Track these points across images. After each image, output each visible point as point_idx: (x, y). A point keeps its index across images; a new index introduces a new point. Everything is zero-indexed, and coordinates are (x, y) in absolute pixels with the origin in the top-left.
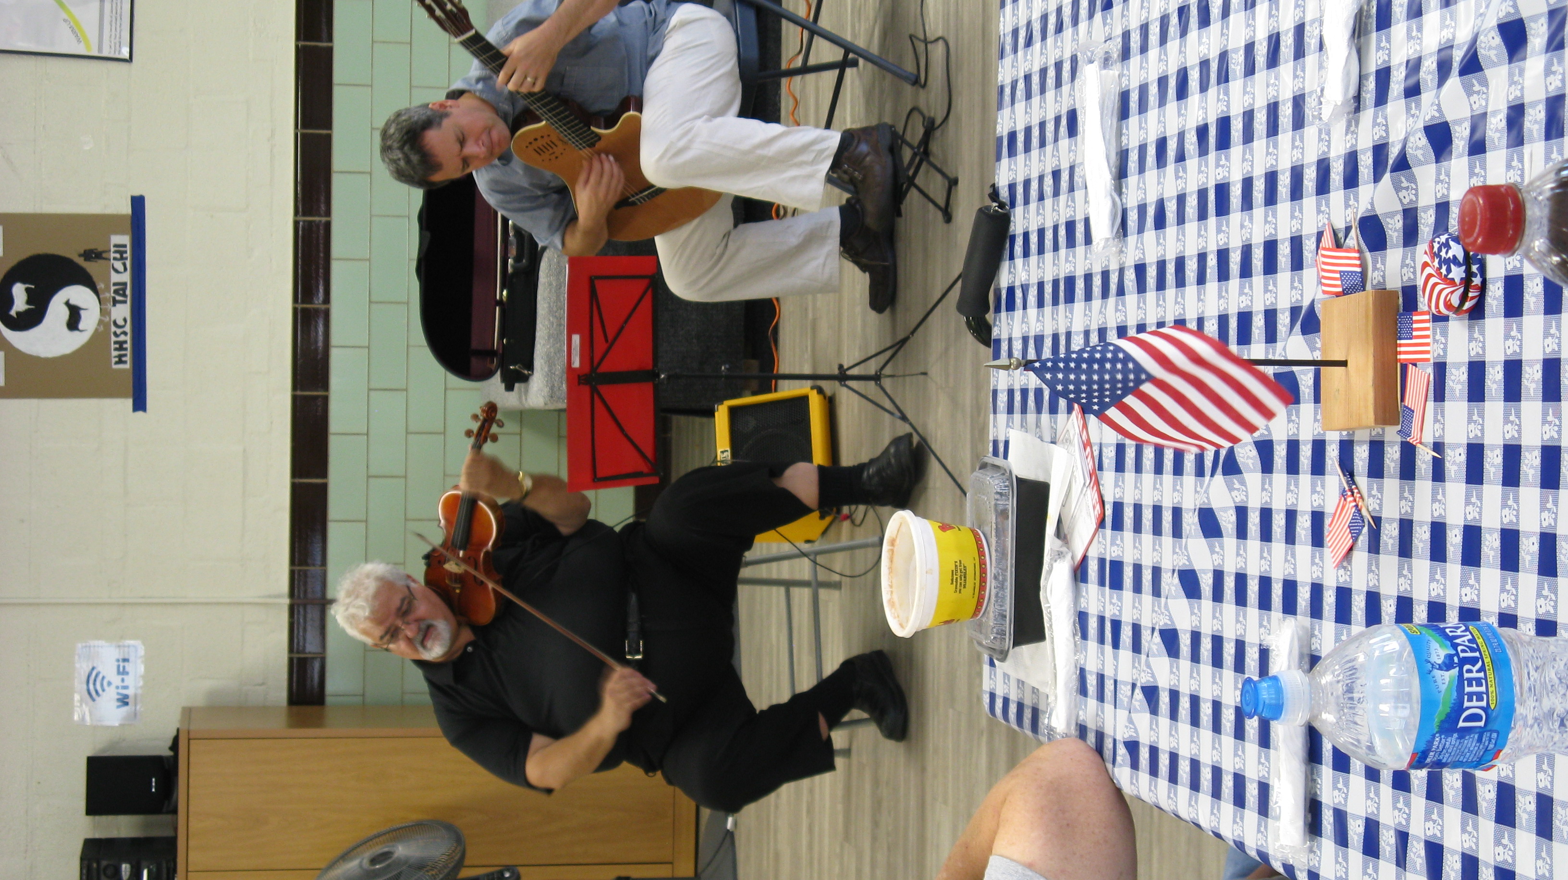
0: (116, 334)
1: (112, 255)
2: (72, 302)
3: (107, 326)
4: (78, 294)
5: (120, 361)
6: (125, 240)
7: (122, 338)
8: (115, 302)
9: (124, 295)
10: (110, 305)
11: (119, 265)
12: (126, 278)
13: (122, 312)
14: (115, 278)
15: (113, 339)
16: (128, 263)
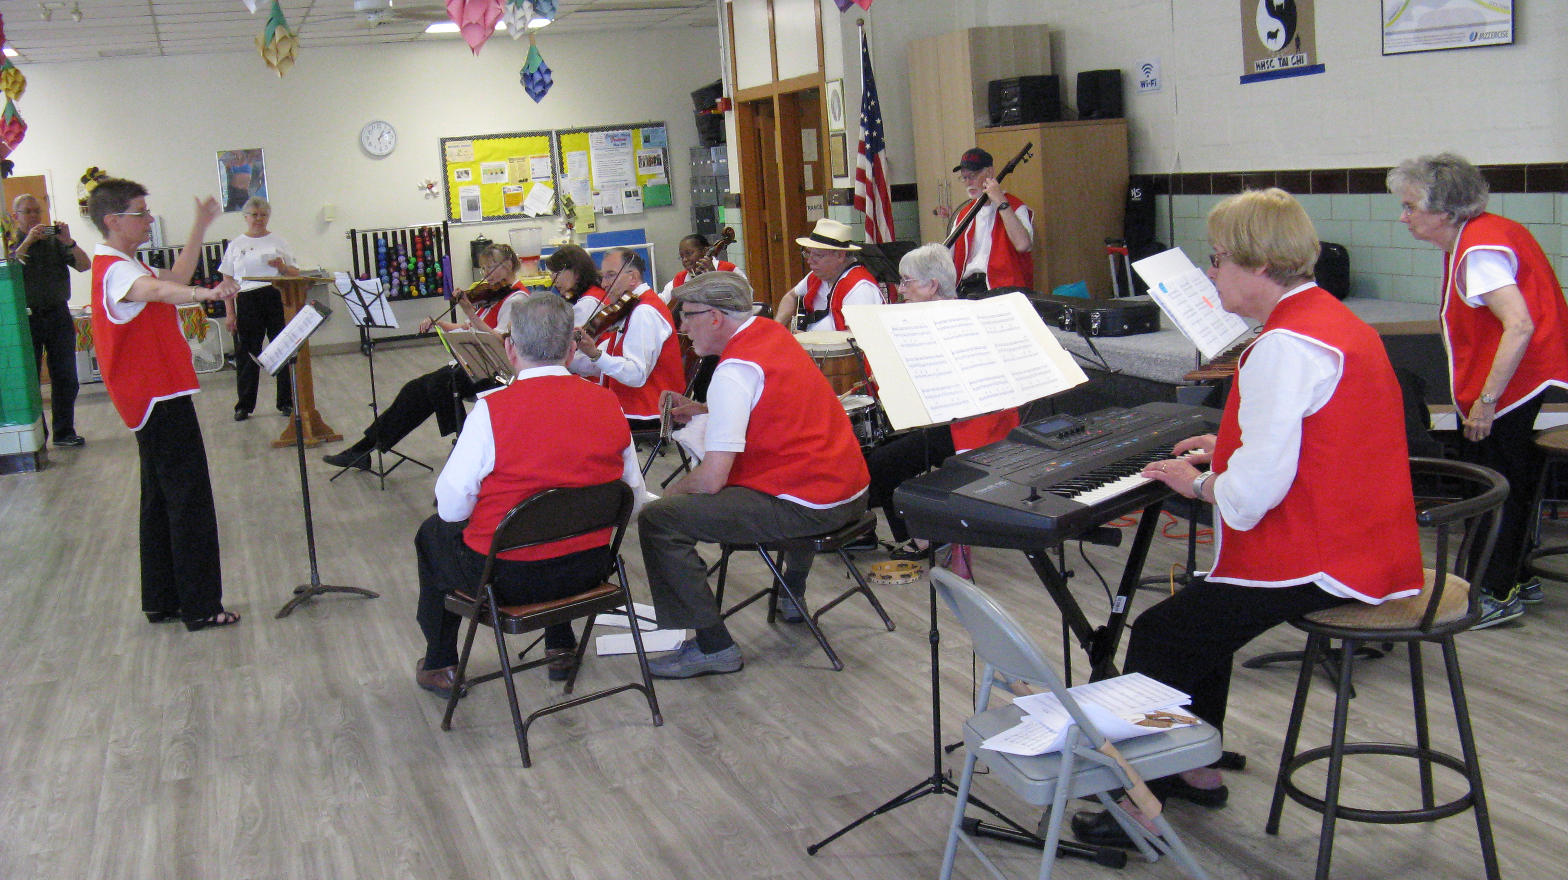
0: (1267, 62)
1: (1299, 55)
2: (1279, 33)
3: (1269, 56)
4: (1282, 36)
5: (1258, 66)
6: (1305, 63)
7: (1266, 67)
8: (1280, 59)
9: (1283, 65)
10: (1278, 57)
11: (1295, 60)
12: (1290, 66)
13: (1276, 65)
14: (1290, 57)
15: (1266, 61)
16: (1296, 66)
